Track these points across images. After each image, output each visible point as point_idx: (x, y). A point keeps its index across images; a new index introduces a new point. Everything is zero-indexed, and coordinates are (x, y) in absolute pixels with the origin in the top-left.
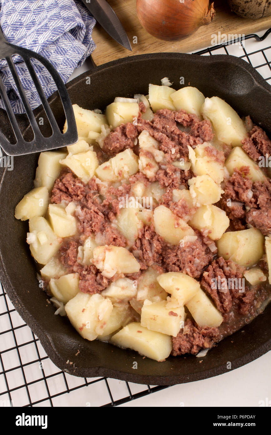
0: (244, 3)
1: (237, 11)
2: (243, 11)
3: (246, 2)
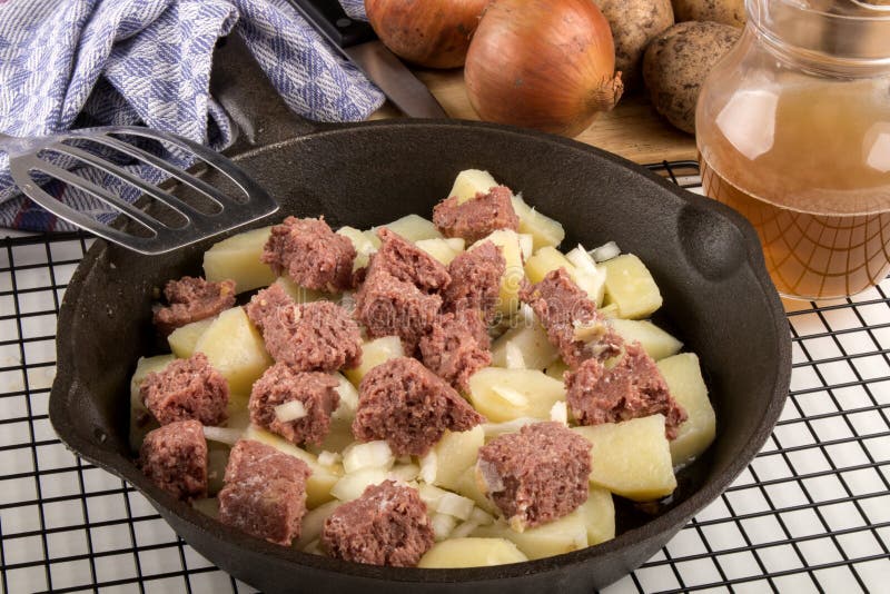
0: (682, 87)
1: (668, 108)
2: (681, 105)
3: (688, 86)
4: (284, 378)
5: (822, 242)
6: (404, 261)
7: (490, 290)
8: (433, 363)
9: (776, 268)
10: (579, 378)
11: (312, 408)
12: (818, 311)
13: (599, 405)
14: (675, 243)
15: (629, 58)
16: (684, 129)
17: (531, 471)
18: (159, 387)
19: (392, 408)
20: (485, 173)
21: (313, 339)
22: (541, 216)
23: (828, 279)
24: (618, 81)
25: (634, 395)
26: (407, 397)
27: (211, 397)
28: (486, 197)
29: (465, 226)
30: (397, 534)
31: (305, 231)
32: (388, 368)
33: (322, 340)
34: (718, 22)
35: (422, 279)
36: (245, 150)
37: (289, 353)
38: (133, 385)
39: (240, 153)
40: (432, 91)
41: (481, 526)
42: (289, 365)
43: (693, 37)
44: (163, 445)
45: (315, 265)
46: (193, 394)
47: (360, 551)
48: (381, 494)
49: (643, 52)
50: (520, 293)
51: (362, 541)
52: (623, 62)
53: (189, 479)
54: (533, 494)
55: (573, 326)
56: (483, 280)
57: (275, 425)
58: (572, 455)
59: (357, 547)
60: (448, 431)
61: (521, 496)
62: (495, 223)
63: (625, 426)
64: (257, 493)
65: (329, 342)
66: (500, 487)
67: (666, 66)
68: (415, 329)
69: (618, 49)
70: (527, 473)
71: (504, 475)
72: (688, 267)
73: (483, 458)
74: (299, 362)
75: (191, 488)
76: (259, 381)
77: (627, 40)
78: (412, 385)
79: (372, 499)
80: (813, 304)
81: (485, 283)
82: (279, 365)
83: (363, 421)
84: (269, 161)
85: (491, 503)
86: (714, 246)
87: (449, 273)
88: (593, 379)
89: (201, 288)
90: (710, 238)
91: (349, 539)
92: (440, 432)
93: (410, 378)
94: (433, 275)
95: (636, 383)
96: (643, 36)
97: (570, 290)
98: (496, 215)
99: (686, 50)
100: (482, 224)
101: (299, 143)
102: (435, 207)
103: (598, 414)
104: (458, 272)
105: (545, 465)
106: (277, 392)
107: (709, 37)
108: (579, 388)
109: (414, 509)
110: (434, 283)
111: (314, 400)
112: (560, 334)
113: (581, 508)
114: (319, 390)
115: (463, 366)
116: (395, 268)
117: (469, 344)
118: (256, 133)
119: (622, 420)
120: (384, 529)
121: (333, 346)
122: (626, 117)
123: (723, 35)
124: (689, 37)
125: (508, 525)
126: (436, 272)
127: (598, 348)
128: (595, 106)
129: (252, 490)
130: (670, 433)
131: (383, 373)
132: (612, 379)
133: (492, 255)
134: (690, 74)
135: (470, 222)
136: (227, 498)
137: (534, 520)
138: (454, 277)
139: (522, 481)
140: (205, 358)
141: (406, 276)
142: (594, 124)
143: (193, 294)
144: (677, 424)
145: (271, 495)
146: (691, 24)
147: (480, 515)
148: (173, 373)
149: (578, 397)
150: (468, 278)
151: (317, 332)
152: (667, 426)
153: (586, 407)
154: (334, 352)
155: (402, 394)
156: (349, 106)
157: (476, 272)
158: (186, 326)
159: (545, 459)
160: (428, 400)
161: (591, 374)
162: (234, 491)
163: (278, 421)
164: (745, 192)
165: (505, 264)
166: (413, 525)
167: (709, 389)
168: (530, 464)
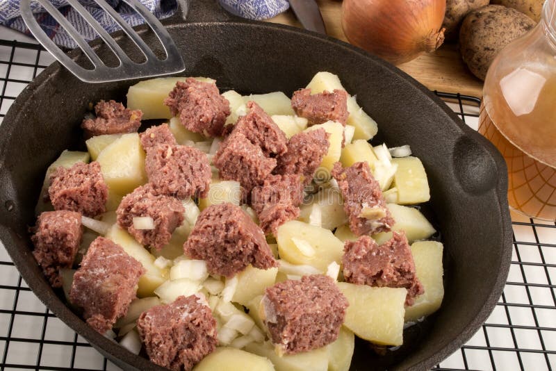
0: (483, 49)
1: (470, 60)
2: (479, 60)
3: (487, 49)
4: (147, 197)
5: (549, 182)
6: (259, 130)
7: (312, 163)
8: (258, 208)
9: (513, 189)
10: (355, 248)
11: (159, 225)
12: (533, 225)
13: (363, 271)
14: (450, 160)
15: (453, 19)
16: (477, 76)
17: (298, 318)
18: (62, 180)
19: (213, 241)
20: (335, 77)
21: (176, 173)
22: (365, 114)
23: (546, 206)
24: (442, 34)
25: (389, 271)
26: (226, 236)
27: (94, 197)
28: (330, 95)
29: (311, 111)
30: (190, 338)
31: (199, 89)
32: (221, 209)
33: (182, 174)
34: (518, 10)
35: (267, 145)
36: (177, 23)
37: (157, 178)
38: (48, 172)
39: (174, 24)
40: (321, 9)
41: (255, 342)
42: (155, 187)
43: (499, 16)
44: (46, 227)
45: (198, 116)
46: (81, 192)
47: (158, 346)
48: (186, 306)
49: (463, 18)
50: (333, 172)
51: (161, 339)
52: (449, 21)
53: (60, 254)
54: (296, 334)
55: (362, 207)
56: (309, 156)
57: (131, 229)
58: (332, 310)
59: (156, 343)
60: (250, 265)
61: (286, 333)
62: (331, 115)
63: (378, 290)
64: (99, 281)
65: (186, 177)
66: (274, 320)
67: (476, 31)
68: (251, 180)
69: (447, 12)
70: (294, 319)
71: (279, 314)
72: (454, 178)
73: (267, 296)
74: (162, 187)
75: (61, 260)
76: (129, 195)
77: (455, 7)
78: (232, 228)
79: (178, 308)
80: (531, 220)
81: (310, 158)
82: (147, 186)
83: (192, 244)
84: (193, 33)
85: (266, 328)
86: (476, 168)
87: (287, 145)
88: (364, 251)
89: (120, 110)
90: (474, 162)
91: (152, 336)
92: (244, 265)
93: (231, 223)
94: (276, 144)
95: (393, 262)
96: (466, 7)
97: (367, 180)
98: (333, 109)
99: (492, 24)
100: (322, 113)
101: (216, 26)
102: (295, 92)
103: (361, 278)
104: (293, 146)
105: (309, 315)
106: (138, 208)
107: (510, 19)
108: (353, 255)
109: (206, 324)
110: (275, 150)
111: (161, 219)
112: (352, 209)
113: (329, 346)
114: (167, 213)
115: (276, 217)
116: (250, 133)
117: (286, 201)
118: (189, 12)
119: (377, 285)
120: (180, 334)
121: (189, 181)
122: (441, 57)
123: (519, 20)
124: (496, 16)
125: (273, 348)
126: (278, 143)
127: (376, 224)
128: (422, 47)
129: (96, 278)
130: (409, 301)
131: (216, 212)
132: (378, 254)
133: (321, 139)
134: (490, 42)
135: (315, 109)
136: (78, 279)
137: (292, 350)
138: (290, 149)
139: (289, 323)
140: (99, 167)
141: (257, 140)
142: (420, 57)
143: (113, 114)
144: (414, 296)
145: (109, 285)
146: (500, 7)
147: (256, 334)
148: (74, 172)
149: (350, 261)
150: (300, 152)
151: (180, 168)
152: (408, 295)
153: (354, 269)
154: (188, 186)
155: (223, 233)
156: (263, 7)
157: (306, 149)
158: (102, 136)
159: (310, 311)
160: (240, 242)
161: (364, 247)
162: (84, 275)
163: (133, 227)
164: (507, 137)
165: (328, 147)
166: (203, 334)
167: (444, 273)
168: (298, 313)
